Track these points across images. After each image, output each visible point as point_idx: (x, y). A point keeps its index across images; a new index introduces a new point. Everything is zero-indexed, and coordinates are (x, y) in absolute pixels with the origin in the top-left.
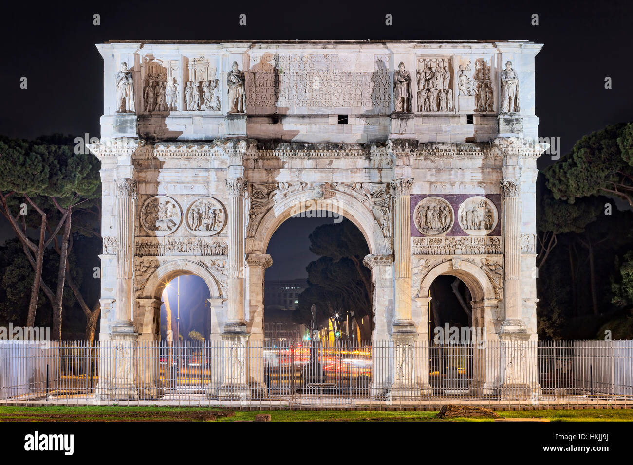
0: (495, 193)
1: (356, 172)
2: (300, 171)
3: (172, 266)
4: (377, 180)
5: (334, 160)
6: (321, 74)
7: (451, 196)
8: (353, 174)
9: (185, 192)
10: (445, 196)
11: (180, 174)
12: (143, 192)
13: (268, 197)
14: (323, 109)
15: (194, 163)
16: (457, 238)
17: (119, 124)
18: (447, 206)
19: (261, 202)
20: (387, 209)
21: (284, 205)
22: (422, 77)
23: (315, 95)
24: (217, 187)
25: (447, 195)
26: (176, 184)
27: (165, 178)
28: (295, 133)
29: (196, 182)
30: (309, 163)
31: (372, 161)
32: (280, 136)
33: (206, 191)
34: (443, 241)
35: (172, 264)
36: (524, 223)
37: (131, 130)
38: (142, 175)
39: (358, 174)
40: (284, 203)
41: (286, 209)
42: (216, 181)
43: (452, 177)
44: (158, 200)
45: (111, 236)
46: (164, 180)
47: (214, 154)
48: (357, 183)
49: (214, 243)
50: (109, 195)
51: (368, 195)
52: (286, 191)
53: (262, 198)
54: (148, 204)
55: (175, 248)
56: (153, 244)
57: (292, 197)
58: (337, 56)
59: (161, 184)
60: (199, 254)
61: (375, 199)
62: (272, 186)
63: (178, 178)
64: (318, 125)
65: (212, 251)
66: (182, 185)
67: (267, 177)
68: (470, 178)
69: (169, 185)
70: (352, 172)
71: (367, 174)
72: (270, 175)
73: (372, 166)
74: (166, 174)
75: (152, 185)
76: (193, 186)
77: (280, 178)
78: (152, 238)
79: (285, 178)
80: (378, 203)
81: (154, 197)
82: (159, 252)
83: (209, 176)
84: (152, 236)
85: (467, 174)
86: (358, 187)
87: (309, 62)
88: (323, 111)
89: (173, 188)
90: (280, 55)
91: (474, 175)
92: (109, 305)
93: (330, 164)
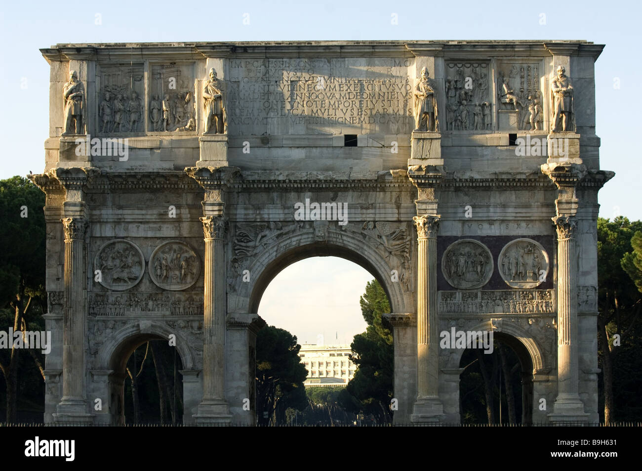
0: (546, 234)
1: (367, 208)
3: (135, 329)
4: (395, 218)
5: (340, 194)
6: (324, 83)
7: (489, 239)
8: (364, 211)
9: (150, 234)
10: (482, 239)
11: (144, 212)
12: (98, 235)
13: (256, 240)
14: (326, 128)
15: (161, 197)
16: (498, 292)
17: (66, 149)
18: (484, 251)
19: (247, 247)
20: (408, 255)
21: (276, 251)
22: (452, 87)
23: (315, 110)
24: (191, 228)
25: (484, 237)
26: (140, 225)
29: (164, 222)
30: (307, 198)
31: (388, 194)
33: (177, 233)
34: (479, 294)
35: (133, 327)
36: (582, 272)
38: (97, 212)
39: (370, 211)
41: (278, 256)
42: (189, 220)
43: (491, 214)
44: (117, 245)
45: (58, 291)
46: (125, 219)
47: (186, 187)
48: (369, 221)
49: (188, 300)
50: (55, 238)
51: (384, 238)
52: (279, 232)
53: (247, 242)
54: (104, 250)
55: (138, 306)
56: (110, 301)
57: (286, 240)
58: (343, 59)
59: (121, 224)
60: (168, 313)
61: (391, 242)
62: (261, 226)
63: (141, 217)
64: (318, 148)
65: (184, 309)
66: (147, 226)
67: (254, 215)
68: (514, 215)
69: (130, 226)
70: (362, 208)
71: (382, 211)
72: (258, 212)
73: (388, 199)
74: (126, 212)
75: (109, 225)
76: (160, 227)
77: (271, 216)
78: (109, 293)
79: (277, 216)
80: (396, 247)
81: (112, 241)
82: (118, 311)
83: (181, 213)
84: (109, 291)
85: (510, 210)
86: (371, 227)
87: (308, 68)
88: (326, 131)
89: (136, 229)
90: (270, 60)
91: (519, 210)
92: (55, 378)
93: (335, 198)
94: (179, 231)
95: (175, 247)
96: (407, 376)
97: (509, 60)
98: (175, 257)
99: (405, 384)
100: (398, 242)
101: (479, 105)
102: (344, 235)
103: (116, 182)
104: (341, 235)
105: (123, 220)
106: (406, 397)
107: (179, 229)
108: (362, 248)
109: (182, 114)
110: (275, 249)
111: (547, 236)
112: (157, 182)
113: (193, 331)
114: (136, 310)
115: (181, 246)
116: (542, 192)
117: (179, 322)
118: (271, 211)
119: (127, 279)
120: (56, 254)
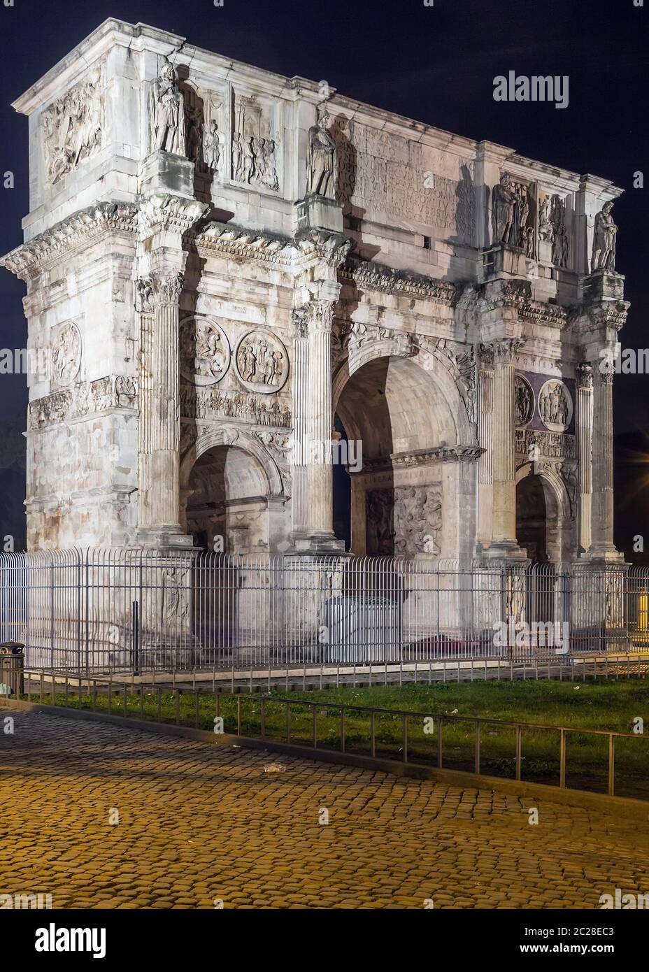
1: (441, 323)
2: (381, 310)
3: (218, 437)
4: (462, 340)
5: (417, 301)
7: (532, 375)
8: (438, 326)
9: (235, 316)
10: (527, 374)
11: (229, 285)
14: (404, 222)
15: (246, 271)
16: (537, 433)
17: (167, 171)
24: (278, 315)
25: (529, 373)
26: (223, 301)
27: (209, 287)
28: (376, 250)
29: (250, 301)
30: (389, 300)
31: (458, 310)
32: (357, 251)
33: (263, 320)
34: (524, 434)
35: (217, 434)
37: (184, 186)
39: (443, 327)
40: (360, 356)
41: (361, 365)
42: (277, 304)
43: (535, 349)
45: (127, 375)
46: (207, 289)
47: (278, 261)
48: (441, 339)
49: (273, 406)
50: (123, 301)
51: (454, 360)
52: (362, 338)
55: (221, 408)
56: (188, 398)
57: (370, 348)
58: (420, 145)
59: (202, 297)
60: (254, 421)
61: (459, 365)
62: (347, 326)
63: (225, 290)
64: (401, 243)
65: (270, 419)
66: (231, 304)
67: (342, 312)
68: (551, 353)
69: (213, 300)
70: (437, 322)
72: (345, 309)
73: (457, 317)
74: (209, 280)
75: (188, 295)
76: (245, 308)
78: (189, 386)
79: (363, 317)
80: (463, 372)
81: (192, 318)
83: (269, 295)
84: (189, 383)
85: (549, 347)
86: (443, 346)
87: (390, 145)
88: (404, 225)
89: (218, 306)
90: (355, 124)
91: (554, 349)
92: (124, 497)
93: (413, 305)
94: (266, 317)
95: (260, 337)
98: (259, 351)
99: (468, 524)
100: (465, 367)
104: (419, 350)
105: (205, 291)
106: (468, 540)
107: (264, 314)
111: (572, 379)
112: (249, 248)
113: (279, 448)
114: (219, 413)
115: (265, 337)
119: (210, 371)
120: (125, 324)
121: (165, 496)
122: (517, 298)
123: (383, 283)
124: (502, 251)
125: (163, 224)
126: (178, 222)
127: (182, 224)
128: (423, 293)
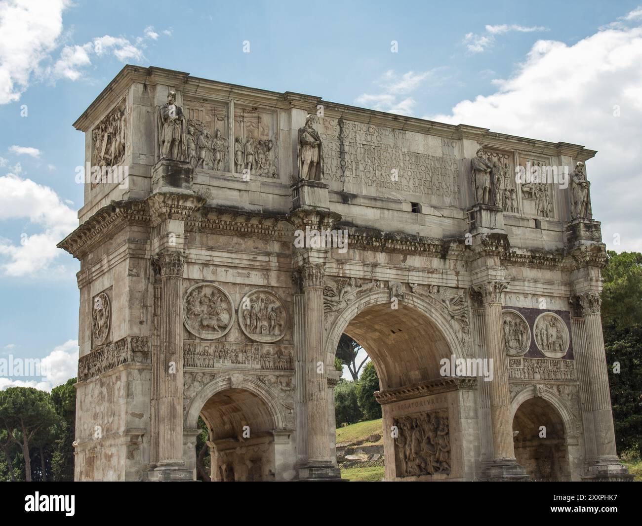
0: (564, 309)
1: (432, 273)
2: (375, 265)
3: (226, 382)
4: (454, 284)
5: (409, 256)
6: (390, 150)
7: (527, 311)
8: (430, 275)
9: (239, 280)
10: (520, 309)
11: (233, 256)
12: (186, 276)
13: (340, 295)
14: (393, 193)
15: (249, 243)
16: (535, 360)
17: (170, 173)
18: (522, 321)
19: (332, 301)
20: (467, 320)
21: (358, 308)
23: (384, 175)
24: (278, 277)
25: (522, 309)
26: (229, 269)
27: (214, 259)
29: (252, 268)
30: (382, 257)
31: (447, 261)
32: (350, 219)
33: (266, 282)
34: (522, 362)
35: (224, 380)
37: (187, 184)
39: (434, 276)
41: (359, 312)
42: (278, 268)
43: (526, 288)
44: (204, 289)
45: (142, 335)
46: (213, 261)
47: (277, 233)
48: (434, 286)
49: (277, 353)
50: (138, 276)
51: (447, 302)
52: (359, 289)
53: (332, 296)
54: (191, 294)
55: (228, 358)
56: (197, 351)
57: (366, 297)
58: (404, 132)
59: (209, 267)
60: (259, 366)
61: (453, 307)
62: (343, 281)
63: (230, 261)
64: (390, 211)
65: (274, 364)
66: (235, 271)
67: (338, 270)
68: (542, 290)
69: (219, 269)
70: (429, 272)
71: (445, 276)
72: (341, 267)
73: (447, 266)
74: (215, 253)
75: (196, 267)
76: (249, 273)
77: (352, 272)
78: (197, 341)
79: (358, 273)
80: (457, 312)
81: (200, 284)
82: (207, 362)
83: (269, 261)
84: (197, 339)
85: (539, 285)
86: (436, 291)
87: (376, 134)
88: (394, 196)
89: (224, 273)
90: (344, 121)
91: (545, 286)
92: (137, 439)
93: (404, 260)
94: (268, 279)
95: (262, 296)
96: (472, 438)
97: (526, 155)
98: (263, 307)
99: (472, 446)
100: (458, 308)
101: (509, 191)
102: (415, 297)
103: (208, 220)
104: (412, 296)
105: (212, 263)
106: (473, 460)
107: (267, 277)
108: (430, 311)
109: (264, 161)
110: (357, 305)
111: (566, 311)
112: (250, 225)
113: (283, 388)
114: (226, 362)
115: (268, 295)
116: (560, 272)
117: (270, 377)
118: (352, 267)
119: (216, 327)
120: (140, 294)
121: (169, 437)
122: (497, 248)
123: (374, 244)
124: (480, 211)
125: (167, 214)
126: (180, 212)
127: (184, 213)
128: (413, 249)
